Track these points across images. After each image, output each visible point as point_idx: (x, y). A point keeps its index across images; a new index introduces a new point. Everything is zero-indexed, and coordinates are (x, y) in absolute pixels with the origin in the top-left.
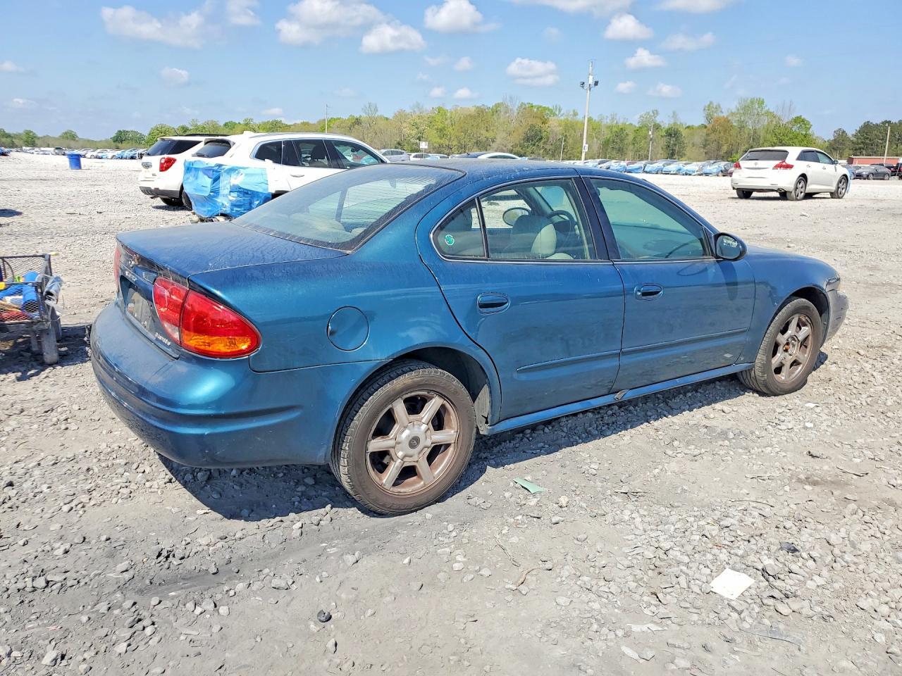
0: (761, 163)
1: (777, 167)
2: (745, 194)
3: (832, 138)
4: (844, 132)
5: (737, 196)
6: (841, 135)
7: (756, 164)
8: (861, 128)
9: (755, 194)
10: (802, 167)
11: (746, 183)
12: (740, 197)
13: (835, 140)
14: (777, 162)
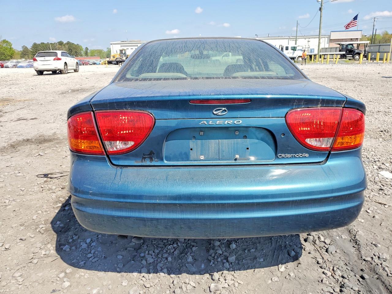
0: (47, 58)
1: (55, 59)
2: (40, 73)
3: (22, 50)
4: (26, 47)
5: (37, 74)
6: (25, 48)
7: (45, 58)
8: (33, 45)
9: (45, 73)
10: (64, 59)
11: (41, 68)
12: (39, 75)
13: (23, 51)
14: (54, 57)
